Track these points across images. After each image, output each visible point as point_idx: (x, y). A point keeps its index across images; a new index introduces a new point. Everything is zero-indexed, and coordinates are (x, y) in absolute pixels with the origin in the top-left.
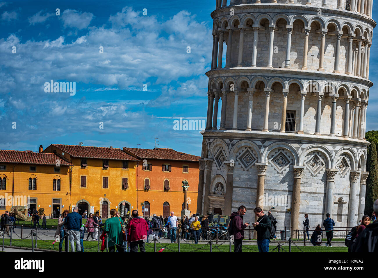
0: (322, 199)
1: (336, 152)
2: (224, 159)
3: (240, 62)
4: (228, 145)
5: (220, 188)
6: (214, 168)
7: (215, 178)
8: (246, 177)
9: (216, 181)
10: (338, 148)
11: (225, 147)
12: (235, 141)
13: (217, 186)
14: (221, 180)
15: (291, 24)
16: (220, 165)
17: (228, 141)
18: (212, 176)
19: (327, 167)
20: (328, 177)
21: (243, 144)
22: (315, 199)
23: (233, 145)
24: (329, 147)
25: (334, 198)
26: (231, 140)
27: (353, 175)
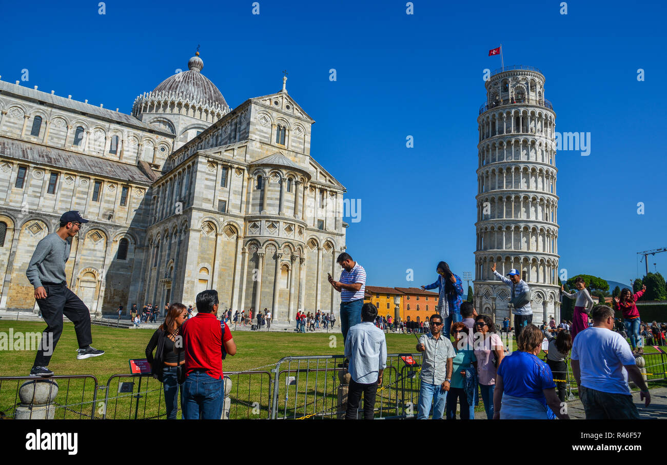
0: (543, 316)
1: (548, 292)
2: (489, 295)
3: (496, 247)
4: (492, 288)
5: (488, 309)
6: (484, 299)
7: (484, 304)
8: (503, 304)
9: (485, 306)
10: (549, 290)
11: (490, 289)
12: (496, 286)
13: (486, 309)
14: (489, 306)
15: (522, 228)
16: (487, 298)
17: (492, 286)
18: (483, 304)
19: (544, 299)
20: (545, 304)
21: (500, 287)
22: (539, 316)
23: (495, 288)
24: (545, 289)
25: (548, 315)
26: (494, 286)
27: (555, 303)
